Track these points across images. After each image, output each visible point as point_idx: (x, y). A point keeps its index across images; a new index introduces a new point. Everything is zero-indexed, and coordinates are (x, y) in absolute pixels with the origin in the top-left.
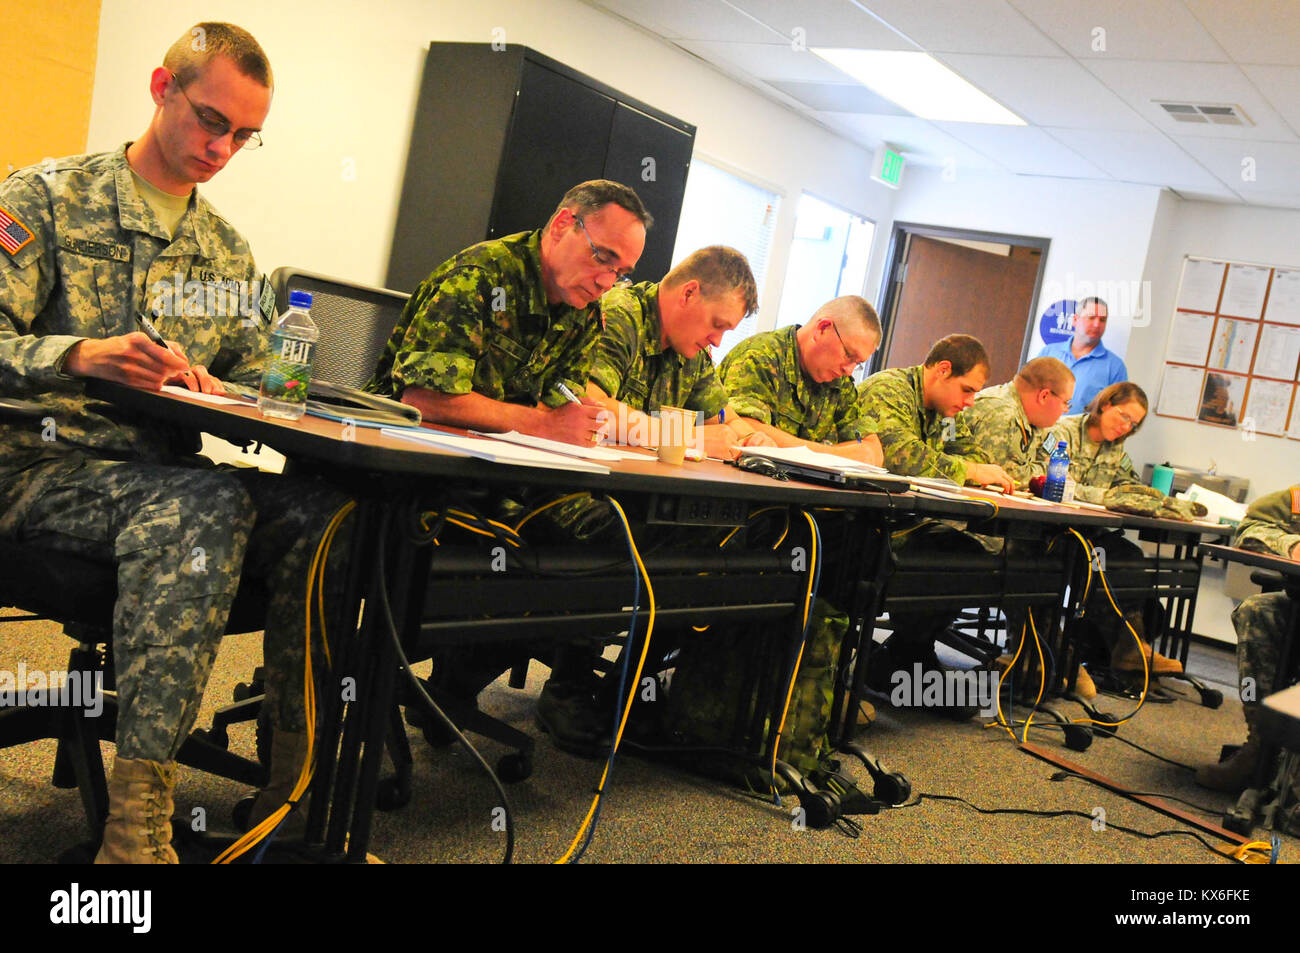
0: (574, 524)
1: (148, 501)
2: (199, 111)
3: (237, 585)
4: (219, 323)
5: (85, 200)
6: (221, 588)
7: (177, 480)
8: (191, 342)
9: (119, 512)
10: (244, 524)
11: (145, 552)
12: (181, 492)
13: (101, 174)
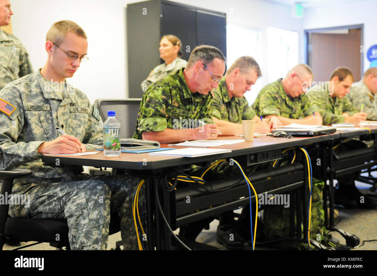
0: (217, 168)
1: (73, 195)
2: (67, 53)
3: (110, 219)
4: (84, 124)
5: (30, 91)
6: (105, 221)
7: (81, 186)
8: (76, 133)
9: (63, 201)
10: (108, 197)
11: (76, 214)
12: (84, 190)
13: (34, 82)
